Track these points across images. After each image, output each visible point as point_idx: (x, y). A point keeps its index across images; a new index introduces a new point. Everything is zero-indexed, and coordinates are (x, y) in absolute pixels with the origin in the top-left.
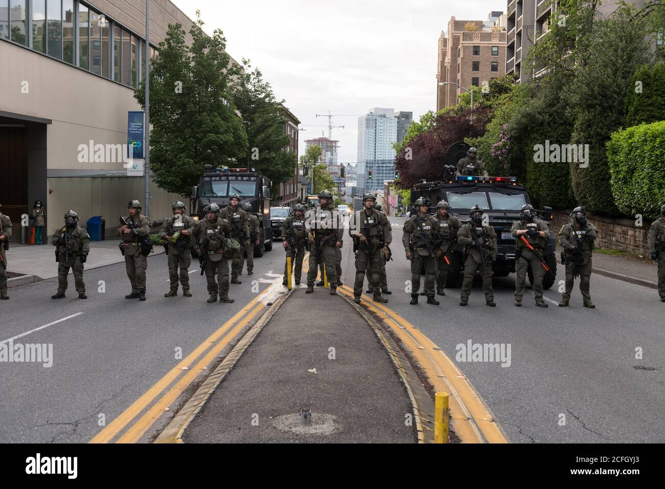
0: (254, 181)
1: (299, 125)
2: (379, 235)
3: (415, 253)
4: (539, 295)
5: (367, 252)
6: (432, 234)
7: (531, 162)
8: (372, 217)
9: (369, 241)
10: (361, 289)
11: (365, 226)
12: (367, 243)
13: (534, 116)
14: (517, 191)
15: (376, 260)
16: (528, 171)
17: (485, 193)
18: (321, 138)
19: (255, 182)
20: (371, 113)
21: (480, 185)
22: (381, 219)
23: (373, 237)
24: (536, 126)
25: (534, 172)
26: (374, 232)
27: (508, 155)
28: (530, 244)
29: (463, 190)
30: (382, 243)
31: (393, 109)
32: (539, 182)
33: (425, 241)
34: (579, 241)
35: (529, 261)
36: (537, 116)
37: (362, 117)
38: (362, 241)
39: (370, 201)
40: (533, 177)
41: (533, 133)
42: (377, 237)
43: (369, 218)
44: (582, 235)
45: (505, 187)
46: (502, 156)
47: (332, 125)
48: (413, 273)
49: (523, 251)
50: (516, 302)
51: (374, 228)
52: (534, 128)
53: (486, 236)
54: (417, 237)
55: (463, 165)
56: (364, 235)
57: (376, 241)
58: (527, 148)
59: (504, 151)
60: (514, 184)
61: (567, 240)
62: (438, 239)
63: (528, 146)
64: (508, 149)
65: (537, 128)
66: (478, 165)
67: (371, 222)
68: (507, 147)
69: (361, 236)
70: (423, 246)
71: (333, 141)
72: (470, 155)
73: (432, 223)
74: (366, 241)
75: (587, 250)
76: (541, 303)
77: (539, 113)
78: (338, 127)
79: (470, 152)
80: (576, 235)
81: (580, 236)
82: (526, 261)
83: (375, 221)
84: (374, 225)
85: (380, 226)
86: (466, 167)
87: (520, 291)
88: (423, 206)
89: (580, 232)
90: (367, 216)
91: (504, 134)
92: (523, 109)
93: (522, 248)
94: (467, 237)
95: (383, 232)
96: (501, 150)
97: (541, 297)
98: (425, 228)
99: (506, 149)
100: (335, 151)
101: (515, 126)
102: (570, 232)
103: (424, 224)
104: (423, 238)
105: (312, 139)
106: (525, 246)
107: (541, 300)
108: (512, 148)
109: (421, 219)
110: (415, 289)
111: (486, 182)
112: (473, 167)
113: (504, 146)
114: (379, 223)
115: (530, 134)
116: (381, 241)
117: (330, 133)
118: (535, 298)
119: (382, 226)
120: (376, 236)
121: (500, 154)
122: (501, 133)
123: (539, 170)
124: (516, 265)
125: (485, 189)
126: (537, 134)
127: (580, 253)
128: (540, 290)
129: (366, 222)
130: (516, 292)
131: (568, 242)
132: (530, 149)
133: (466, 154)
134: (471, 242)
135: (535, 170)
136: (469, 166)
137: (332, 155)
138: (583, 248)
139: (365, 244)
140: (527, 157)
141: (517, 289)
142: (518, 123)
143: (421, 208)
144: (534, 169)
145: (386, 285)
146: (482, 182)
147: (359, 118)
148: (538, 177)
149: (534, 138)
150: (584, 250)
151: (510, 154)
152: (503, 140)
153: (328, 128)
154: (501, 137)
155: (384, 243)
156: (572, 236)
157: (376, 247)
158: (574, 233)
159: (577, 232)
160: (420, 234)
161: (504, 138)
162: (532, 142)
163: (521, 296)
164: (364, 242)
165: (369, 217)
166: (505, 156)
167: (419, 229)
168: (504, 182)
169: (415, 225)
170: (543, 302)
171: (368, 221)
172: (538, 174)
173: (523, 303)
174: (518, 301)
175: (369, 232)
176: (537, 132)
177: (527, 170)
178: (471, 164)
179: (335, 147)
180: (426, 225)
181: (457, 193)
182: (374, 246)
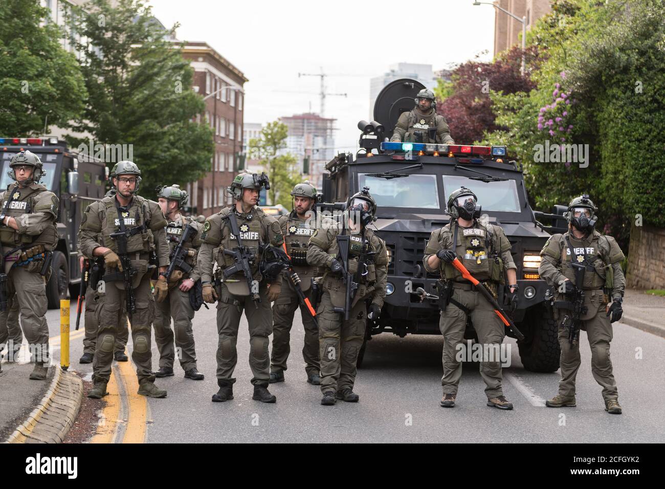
0: (53, 162)
1: (245, 84)
2: (147, 250)
3: (223, 291)
4: (495, 383)
5: (121, 287)
6: (261, 250)
7: (607, 141)
8: (132, 211)
9: (126, 264)
10: (107, 369)
11: (117, 231)
12: (121, 269)
13: (612, 55)
14: (504, 174)
15: (142, 305)
16: (603, 157)
17: (434, 176)
18: (306, 114)
19: (54, 165)
20: (393, 71)
21: (429, 160)
22: (151, 215)
23: (133, 254)
24: (616, 73)
25: (613, 158)
26: (135, 243)
27: (567, 127)
28: (472, 274)
29: (391, 169)
30: (154, 266)
31: (430, 66)
32: (621, 177)
33: (241, 263)
34: (577, 268)
35: (468, 311)
36: (617, 54)
37: (377, 79)
38: (110, 263)
39: (129, 180)
40: (611, 168)
41: (611, 87)
42: (142, 254)
43: (125, 215)
44: (585, 255)
45: (478, 165)
46: (554, 130)
47: (326, 93)
48: (220, 333)
49: (456, 290)
50: (443, 399)
51: (136, 237)
52: (611, 77)
53: (365, 258)
54: (227, 254)
55: (409, 123)
56: (114, 250)
57: (140, 263)
58: (600, 115)
59: (558, 119)
60: (499, 160)
61: (556, 266)
62: (273, 259)
63: (602, 112)
64: (566, 117)
65: (618, 76)
66: (436, 124)
67: (129, 221)
68: (565, 113)
69: (108, 253)
70: (239, 275)
71: (327, 120)
72: (421, 103)
73: (263, 226)
74: (120, 264)
75: (595, 288)
76: (498, 402)
77: (622, 50)
78: (337, 95)
79: (420, 98)
80: (574, 257)
81: (581, 259)
82: (461, 313)
83: (138, 220)
84: (137, 230)
85: (149, 231)
86: (412, 127)
87: (452, 375)
88: (252, 190)
89: (582, 250)
90: (120, 211)
91: (560, 89)
92: (591, 43)
93: (452, 281)
94: (327, 250)
95: (156, 243)
96: (553, 118)
97: (498, 388)
98: (246, 236)
99: (562, 116)
100: (331, 136)
101: (580, 73)
102: (561, 250)
103: (244, 228)
104: (239, 258)
105: (290, 115)
106: (458, 279)
107: (499, 394)
108: (574, 116)
109: (241, 217)
110: (225, 369)
111: (441, 155)
112: (426, 127)
113: (560, 110)
114: (148, 224)
115: (605, 89)
116: (151, 263)
117: (322, 105)
118: (486, 390)
119: (153, 231)
120: (140, 251)
121: (552, 125)
122: (556, 87)
123: (622, 155)
124: (441, 319)
125: (438, 169)
126: (619, 88)
127: (579, 294)
128: (496, 373)
129: (117, 222)
130: (444, 377)
131: (555, 270)
132: (606, 116)
133: (415, 103)
134: (333, 264)
135: (614, 155)
136: (417, 126)
137: (325, 143)
138: (587, 284)
139: (117, 269)
140: (601, 131)
141: (445, 370)
142: (584, 66)
143: (247, 193)
144: (614, 153)
145: (195, 361)
146: (431, 154)
147: (372, 80)
148: (619, 169)
149: (613, 96)
150: (590, 289)
151: (571, 126)
152: (559, 100)
153: (320, 97)
154: (556, 94)
155: (158, 267)
156: (564, 258)
157: (140, 276)
158: (569, 252)
159: (576, 251)
160: (234, 250)
161: (560, 96)
162: (608, 104)
163: (456, 384)
164: (113, 266)
165: (125, 211)
166: (561, 129)
167: (232, 237)
168: (478, 156)
169: (226, 229)
170: (502, 398)
171: (122, 220)
172: (619, 162)
173: (457, 400)
174: (449, 396)
175: (126, 243)
176: (617, 84)
177: (601, 154)
178: (423, 122)
179: (331, 129)
180: (248, 230)
181: (379, 176)
182: (136, 275)
